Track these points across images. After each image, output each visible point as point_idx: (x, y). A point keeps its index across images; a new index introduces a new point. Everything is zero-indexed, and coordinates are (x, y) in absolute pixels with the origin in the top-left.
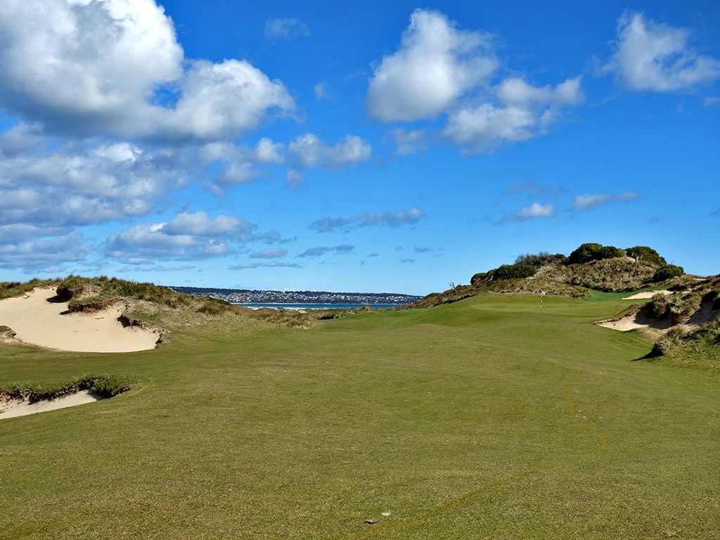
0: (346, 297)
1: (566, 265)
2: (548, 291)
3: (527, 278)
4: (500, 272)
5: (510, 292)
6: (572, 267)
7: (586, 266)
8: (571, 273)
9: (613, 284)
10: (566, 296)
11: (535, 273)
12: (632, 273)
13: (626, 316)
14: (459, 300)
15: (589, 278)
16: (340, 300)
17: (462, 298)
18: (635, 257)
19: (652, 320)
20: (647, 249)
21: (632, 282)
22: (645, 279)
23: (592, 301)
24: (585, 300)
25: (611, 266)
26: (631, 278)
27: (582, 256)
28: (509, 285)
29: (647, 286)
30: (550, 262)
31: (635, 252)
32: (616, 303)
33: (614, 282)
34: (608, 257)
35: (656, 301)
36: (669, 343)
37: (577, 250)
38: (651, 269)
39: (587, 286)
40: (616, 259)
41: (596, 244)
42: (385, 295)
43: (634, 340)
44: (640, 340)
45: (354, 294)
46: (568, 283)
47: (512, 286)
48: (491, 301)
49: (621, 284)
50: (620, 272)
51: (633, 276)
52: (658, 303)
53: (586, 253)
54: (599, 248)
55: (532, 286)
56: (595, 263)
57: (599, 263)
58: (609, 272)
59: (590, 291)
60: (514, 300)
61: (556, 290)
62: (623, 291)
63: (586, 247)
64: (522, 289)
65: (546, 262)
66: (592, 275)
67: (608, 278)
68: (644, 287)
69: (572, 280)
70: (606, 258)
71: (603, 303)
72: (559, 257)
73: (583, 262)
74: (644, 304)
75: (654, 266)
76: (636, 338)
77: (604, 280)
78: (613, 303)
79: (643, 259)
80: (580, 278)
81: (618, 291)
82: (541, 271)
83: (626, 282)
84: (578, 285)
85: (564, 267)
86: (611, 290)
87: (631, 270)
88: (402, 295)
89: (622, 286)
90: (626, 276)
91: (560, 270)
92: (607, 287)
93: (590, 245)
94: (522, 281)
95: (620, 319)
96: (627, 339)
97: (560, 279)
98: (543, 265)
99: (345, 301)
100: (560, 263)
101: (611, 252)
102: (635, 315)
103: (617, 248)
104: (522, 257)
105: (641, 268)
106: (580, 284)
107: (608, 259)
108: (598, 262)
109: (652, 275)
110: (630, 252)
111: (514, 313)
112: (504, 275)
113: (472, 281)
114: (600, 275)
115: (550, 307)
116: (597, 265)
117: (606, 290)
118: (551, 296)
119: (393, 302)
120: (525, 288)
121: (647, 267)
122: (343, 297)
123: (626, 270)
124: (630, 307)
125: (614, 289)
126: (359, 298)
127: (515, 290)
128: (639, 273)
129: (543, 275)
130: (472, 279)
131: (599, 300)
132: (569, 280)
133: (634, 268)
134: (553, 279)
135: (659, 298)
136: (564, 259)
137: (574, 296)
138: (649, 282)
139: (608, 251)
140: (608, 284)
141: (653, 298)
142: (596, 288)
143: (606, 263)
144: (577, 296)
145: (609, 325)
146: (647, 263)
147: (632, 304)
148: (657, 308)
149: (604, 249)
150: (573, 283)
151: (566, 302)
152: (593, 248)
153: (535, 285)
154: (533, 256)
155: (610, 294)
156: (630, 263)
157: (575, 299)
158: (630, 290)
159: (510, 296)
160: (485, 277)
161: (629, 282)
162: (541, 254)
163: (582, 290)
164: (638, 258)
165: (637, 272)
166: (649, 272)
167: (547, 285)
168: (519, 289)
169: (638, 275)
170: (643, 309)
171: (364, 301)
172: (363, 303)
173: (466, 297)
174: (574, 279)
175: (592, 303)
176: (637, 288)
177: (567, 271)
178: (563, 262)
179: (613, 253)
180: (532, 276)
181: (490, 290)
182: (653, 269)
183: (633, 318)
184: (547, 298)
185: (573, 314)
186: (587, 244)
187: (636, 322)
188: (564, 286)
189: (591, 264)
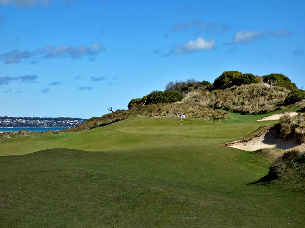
0: (26, 121)
1: (210, 90)
2: (191, 114)
3: (176, 103)
4: (151, 98)
5: (157, 116)
6: (216, 93)
7: (227, 92)
8: (214, 97)
9: (250, 107)
10: (208, 118)
11: (183, 98)
12: (267, 97)
13: (256, 136)
14: (110, 123)
15: (229, 102)
16: (22, 124)
17: (113, 122)
18: (270, 83)
19: (278, 140)
20: (281, 76)
21: (267, 105)
22: (278, 102)
23: (230, 123)
24: (225, 122)
25: (249, 91)
26: (266, 101)
27: (224, 83)
28: (157, 109)
29: (279, 109)
30: (196, 88)
31: (271, 78)
32: (251, 125)
33: (251, 105)
34: (246, 83)
35: (282, 122)
36: (284, 166)
37: (220, 77)
38: (283, 94)
39: (227, 109)
40: (253, 85)
41: (236, 72)
42: (62, 119)
43: (259, 160)
44: (264, 160)
45: (34, 119)
46: (211, 106)
47: (159, 110)
48: (138, 124)
49: (257, 107)
50: (257, 96)
51: (268, 100)
52: (284, 124)
53: (227, 79)
54: (239, 75)
55: (178, 110)
56: (235, 88)
57: (239, 89)
58: (247, 97)
59: (229, 114)
60: (160, 123)
61: (199, 113)
62: (258, 113)
63: (227, 74)
64: (168, 112)
65: (193, 88)
66: (232, 100)
67: (246, 102)
68: (276, 110)
69: (215, 104)
70: (245, 84)
71: (240, 124)
72: (205, 83)
73: (225, 88)
74: (272, 125)
75: (286, 90)
76: (261, 159)
77: (243, 103)
78: (248, 124)
79: (277, 85)
80: (221, 102)
81: (254, 114)
82: (188, 96)
83: (261, 106)
84: (220, 108)
85: (208, 93)
86: (248, 112)
87: (266, 95)
88: (77, 119)
89: (258, 109)
90: (262, 100)
91: (205, 95)
92: (244, 110)
93: (231, 72)
94: (168, 106)
95: (250, 140)
96: (253, 159)
97: (205, 103)
98: (190, 91)
99: (26, 125)
100: (206, 89)
101: (250, 79)
102: (264, 135)
103: (255, 75)
104: (171, 84)
105: (275, 93)
106: (221, 107)
107: (247, 85)
108: (237, 87)
109: (284, 99)
110: (266, 79)
111: (154, 135)
112: (156, 100)
113: (129, 106)
114: (239, 100)
115: (191, 129)
116: (237, 91)
117: (243, 113)
118: (193, 119)
119: (69, 125)
120: (171, 111)
121: (280, 92)
122: (24, 121)
123: (262, 95)
124: (259, 129)
125: (251, 112)
126: (39, 122)
127: (162, 114)
128: (273, 97)
129: (189, 100)
130: (130, 104)
131: (237, 122)
132: (213, 104)
133: (269, 93)
134: (198, 103)
135: (285, 120)
136: (209, 86)
137: (215, 119)
138: (281, 105)
139: (247, 78)
140: (246, 107)
141: (280, 120)
142: (235, 111)
143: (245, 88)
144: (217, 119)
145: (239, 146)
146: (280, 88)
147: (262, 125)
148: (283, 129)
149: (243, 76)
150: (216, 107)
151: (207, 124)
152: (234, 75)
153: (180, 109)
154: (182, 83)
155: (247, 116)
156: (265, 88)
157: (216, 122)
158: (264, 113)
159: (156, 120)
160: (141, 102)
161: (264, 105)
162: (189, 81)
163: (223, 113)
164: (272, 83)
165: (271, 96)
166: (281, 96)
167: (191, 108)
168: (165, 112)
169: (272, 99)
170: (271, 130)
171: (43, 124)
172: (42, 127)
173: (116, 121)
174: (217, 103)
175: (230, 125)
176: (271, 111)
177: (210, 96)
178: (208, 88)
179: (251, 79)
180: (180, 100)
181: (140, 114)
182: (285, 93)
183: (262, 138)
184: (190, 121)
185: (210, 136)
186: (228, 72)
187: (265, 142)
188: (206, 110)
189: (232, 89)
